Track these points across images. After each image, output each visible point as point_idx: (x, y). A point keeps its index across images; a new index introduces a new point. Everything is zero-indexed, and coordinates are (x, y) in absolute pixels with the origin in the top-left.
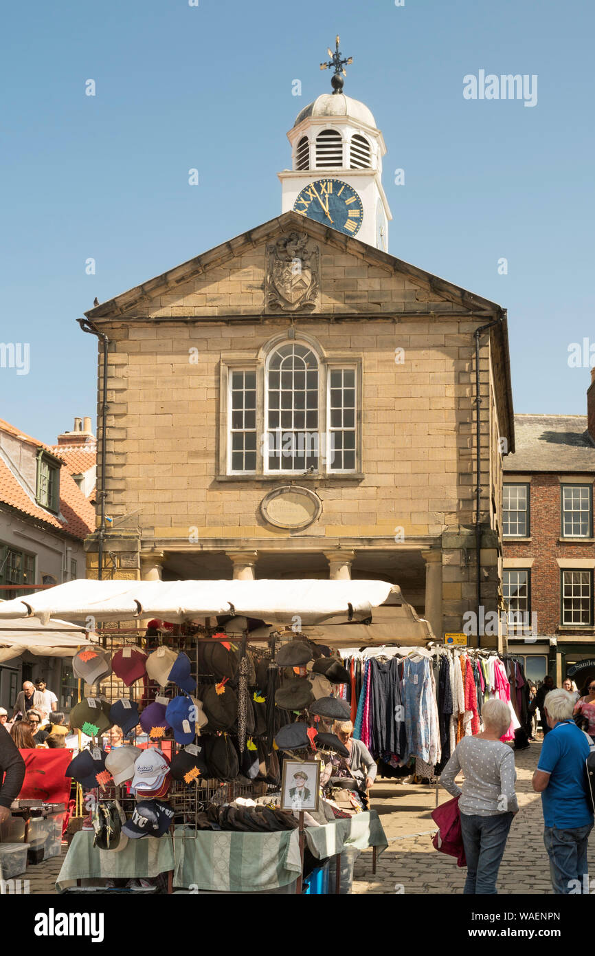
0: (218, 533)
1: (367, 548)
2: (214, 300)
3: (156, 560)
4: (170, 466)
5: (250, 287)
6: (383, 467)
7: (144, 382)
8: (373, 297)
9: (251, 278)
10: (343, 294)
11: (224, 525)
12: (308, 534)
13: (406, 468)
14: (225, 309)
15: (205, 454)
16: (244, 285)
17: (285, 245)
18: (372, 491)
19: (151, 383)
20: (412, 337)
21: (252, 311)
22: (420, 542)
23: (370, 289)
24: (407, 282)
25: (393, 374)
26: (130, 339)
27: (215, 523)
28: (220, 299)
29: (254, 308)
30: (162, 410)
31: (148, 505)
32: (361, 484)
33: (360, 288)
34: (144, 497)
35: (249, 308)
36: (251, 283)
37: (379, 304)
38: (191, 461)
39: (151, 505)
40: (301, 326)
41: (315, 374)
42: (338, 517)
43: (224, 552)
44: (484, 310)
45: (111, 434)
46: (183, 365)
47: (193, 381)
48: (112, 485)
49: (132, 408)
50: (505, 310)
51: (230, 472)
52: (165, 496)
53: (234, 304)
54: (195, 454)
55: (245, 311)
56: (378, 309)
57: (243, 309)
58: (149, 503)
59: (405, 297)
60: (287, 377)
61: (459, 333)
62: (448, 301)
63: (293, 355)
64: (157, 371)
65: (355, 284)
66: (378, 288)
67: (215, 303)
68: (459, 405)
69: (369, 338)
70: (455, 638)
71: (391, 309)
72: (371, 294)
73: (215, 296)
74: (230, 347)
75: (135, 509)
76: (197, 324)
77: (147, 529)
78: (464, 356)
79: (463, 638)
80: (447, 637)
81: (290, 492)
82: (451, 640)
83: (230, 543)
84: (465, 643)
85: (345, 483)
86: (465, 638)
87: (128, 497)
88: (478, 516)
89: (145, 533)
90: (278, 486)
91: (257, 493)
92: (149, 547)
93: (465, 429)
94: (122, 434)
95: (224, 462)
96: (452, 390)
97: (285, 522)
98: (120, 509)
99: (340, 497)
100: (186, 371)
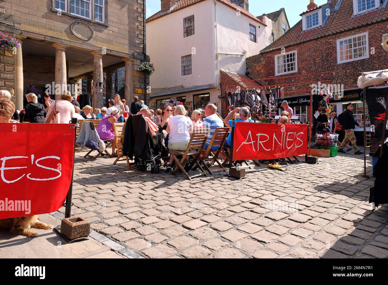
0: (52, 34)
1: (110, 53)
6: (114, 24)
11: (54, 31)
18: (111, 32)
22: (127, 55)
27: (50, 29)
31: (17, 12)
32: (107, 29)
34: (15, 7)
39: (19, 13)
42: (100, 39)
43: (54, 43)
52: (26, 11)
75: (9, 11)
77: (17, 23)
79: (140, 91)
80: (136, 90)
81: (81, 24)
82: (137, 91)
83: (57, 40)
84: (141, 93)
85: (102, 27)
86: (141, 91)
87: (6, 5)
88: (144, 50)
89: (16, 26)
90: (76, 20)
91: (69, 21)
92: (18, 31)
93: (139, 19)
95: (53, 3)
96: (136, 4)
97: (80, 36)
98: (2, 10)
99: (100, 31)
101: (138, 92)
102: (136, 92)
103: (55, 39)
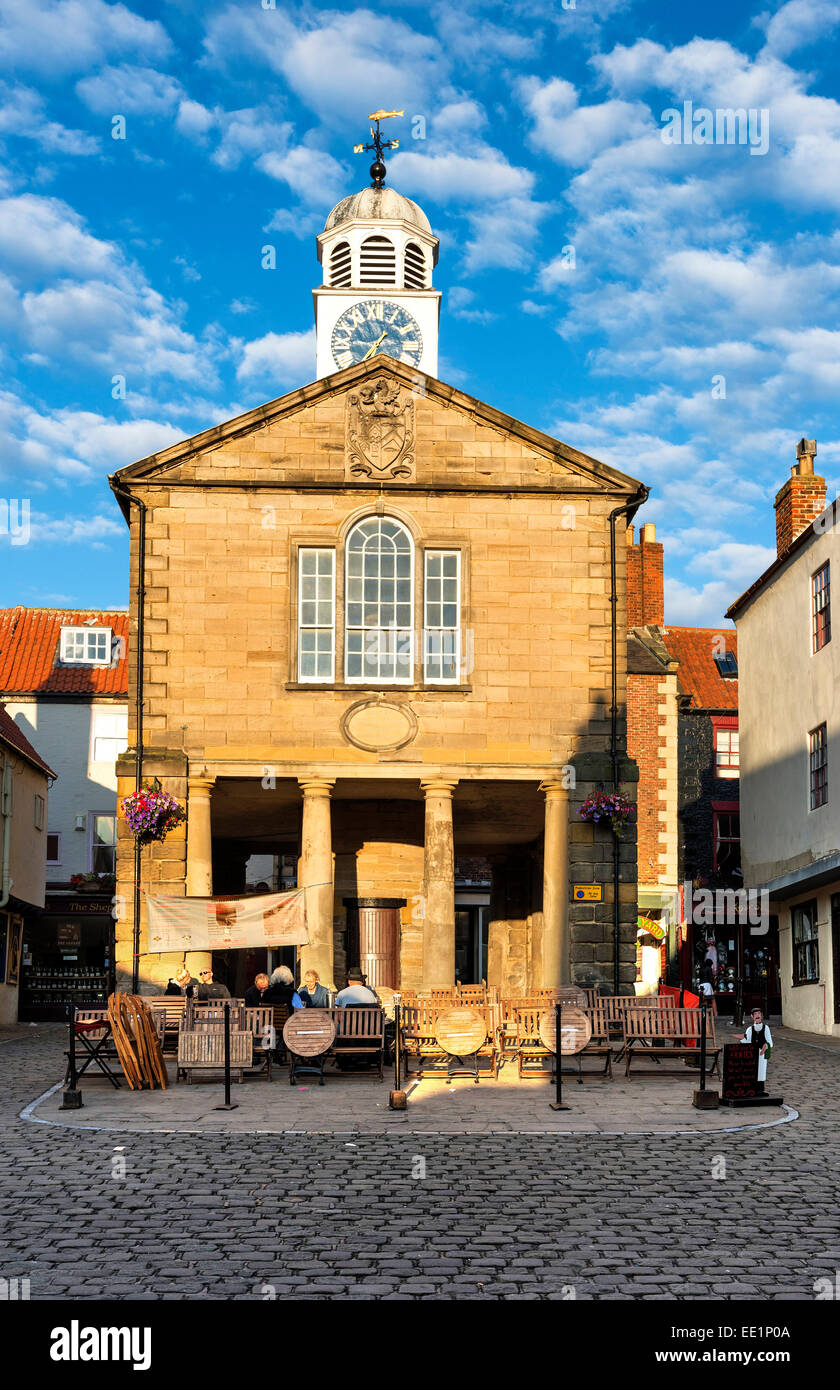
0: (286, 753)
1: (476, 777)
2: (280, 461)
3: (206, 786)
4: (224, 670)
5: (327, 446)
6: (493, 678)
7: (191, 563)
8: (481, 465)
9: (327, 435)
10: (444, 462)
11: (294, 745)
12: (401, 758)
13: (523, 679)
14: (296, 473)
15: (270, 656)
16: (319, 444)
17: (371, 395)
18: (481, 707)
19: (199, 562)
20: (530, 518)
21: (329, 476)
22: (542, 771)
23: (479, 455)
24: (525, 449)
25: (507, 564)
26: (171, 505)
27: (283, 742)
28: (287, 459)
29: (332, 473)
30: (215, 597)
31: (196, 717)
32: (469, 698)
33: (464, 454)
34: (190, 708)
35: (325, 473)
36: (327, 441)
37: (489, 473)
38: (252, 664)
39: (201, 718)
40: (392, 499)
41: (407, 559)
42: (439, 738)
43: (295, 779)
44: (621, 487)
45: (149, 626)
46: (241, 543)
47: (254, 563)
48: (152, 691)
49: (175, 594)
50: (649, 489)
51: (303, 680)
52: (218, 708)
53: (306, 467)
54: (254, 655)
55: (320, 477)
56: (488, 481)
57: (317, 473)
58: (198, 715)
59: (521, 466)
60: (371, 561)
61: (589, 514)
62: (575, 473)
63: (380, 534)
64: (207, 549)
65: (460, 449)
66: (488, 454)
67: (280, 466)
68: (589, 603)
69: (476, 516)
70: (586, 892)
71: (505, 482)
72: (479, 462)
73: (283, 456)
74: (300, 522)
75: (177, 721)
76: (258, 491)
77: (195, 748)
78: (596, 544)
79: (596, 891)
80: (576, 891)
81: (378, 706)
82: (581, 894)
83: (302, 768)
84: (599, 898)
85: (445, 696)
86: (599, 892)
87: (170, 707)
88: (613, 741)
89: (192, 754)
90: (361, 697)
91: (335, 704)
92: (196, 769)
93: (596, 634)
94: (162, 627)
95: (291, 666)
96: (582, 585)
97: (372, 743)
98: (160, 722)
99: (442, 712)
100: (245, 550)
101: (586, 897)
102: (576, 898)
103: (295, 768)
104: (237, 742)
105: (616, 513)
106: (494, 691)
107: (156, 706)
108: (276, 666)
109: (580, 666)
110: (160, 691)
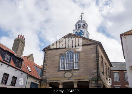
0: (57, 79)
3: (48, 84)
4: (52, 69)
6: (82, 68)
11: (59, 78)
12: (71, 79)
13: (86, 68)
15: (57, 67)
18: (80, 71)
19: (51, 58)
20: (87, 48)
24: (86, 40)
25: (84, 54)
26: (48, 52)
27: (57, 78)
30: (52, 61)
34: (48, 74)
42: (75, 76)
43: (58, 82)
44: (97, 43)
45: (45, 65)
48: (44, 72)
49: (48, 61)
51: (60, 70)
54: (55, 67)
59: (86, 42)
60: (69, 55)
61: (94, 46)
62: (92, 42)
63: (70, 52)
64: (51, 56)
68: (94, 57)
74: (61, 52)
75: (46, 76)
76: (57, 49)
78: (95, 50)
81: (68, 72)
85: (76, 70)
87: (46, 74)
88: (98, 75)
89: (47, 80)
90: (66, 71)
91: (63, 72)
92: (48, 82)
93: (95, 61)
94: (46, 65)
95: (59, 68)
96: (93, 55)
97: (67, 77)
98: (44, 76)
99: (76, 72)
100: (55, 56)
104: (52, 78)
105: (97, 46)
106: (82, 69)
107: (44, 74)
108: (57, 68)
109: (93, 65)
110: (45, 72)
